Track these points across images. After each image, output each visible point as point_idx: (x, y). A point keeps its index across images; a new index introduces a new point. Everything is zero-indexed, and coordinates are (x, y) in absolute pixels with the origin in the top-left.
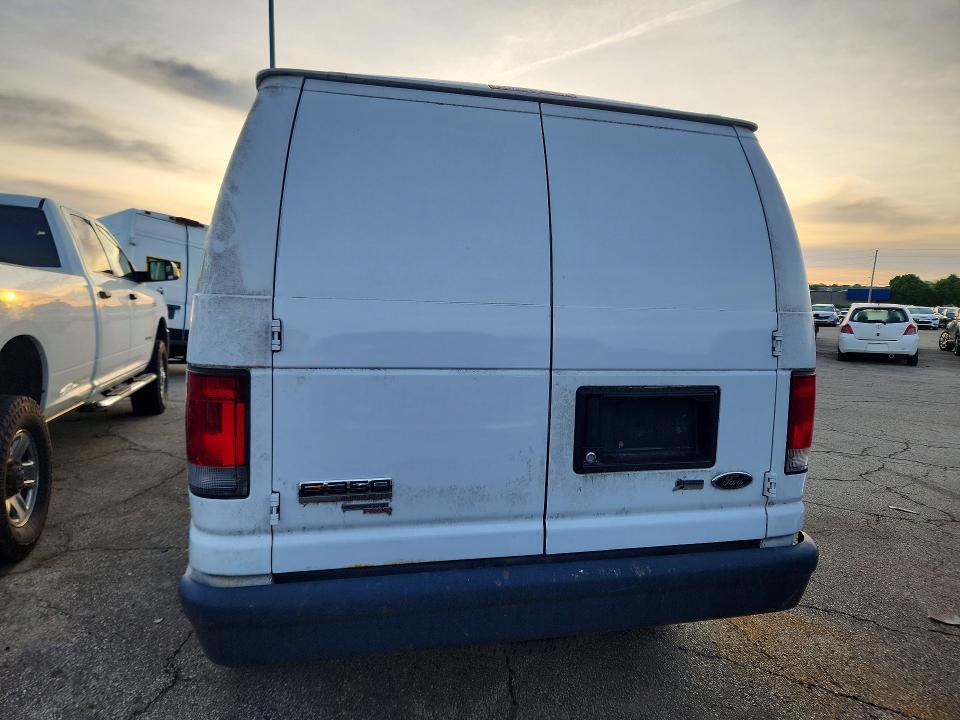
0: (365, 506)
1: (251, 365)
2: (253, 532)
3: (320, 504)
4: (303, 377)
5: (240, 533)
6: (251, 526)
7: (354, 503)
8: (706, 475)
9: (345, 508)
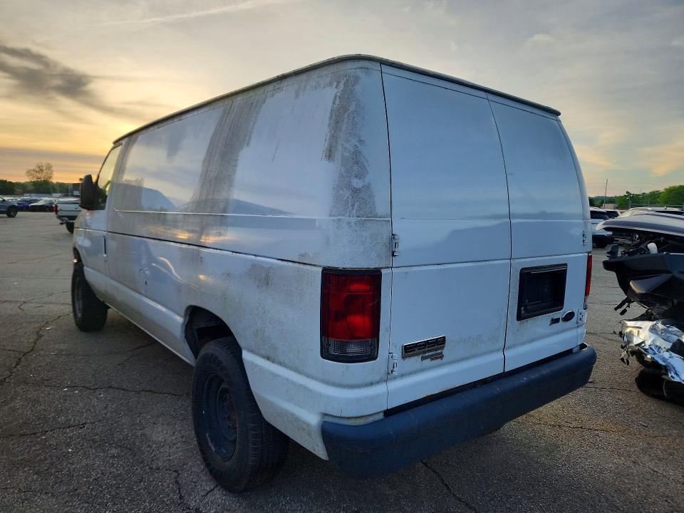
0: (432, 355)
1: (381, 266)
2: (378, 383)
3: (412, 358)
4: (406, 273)
5: (372, 384)
6: (377, 378)
7: (427, 354)
8: (559, 315)
9: (423, 359)
